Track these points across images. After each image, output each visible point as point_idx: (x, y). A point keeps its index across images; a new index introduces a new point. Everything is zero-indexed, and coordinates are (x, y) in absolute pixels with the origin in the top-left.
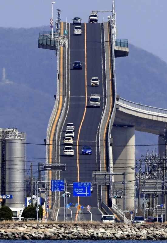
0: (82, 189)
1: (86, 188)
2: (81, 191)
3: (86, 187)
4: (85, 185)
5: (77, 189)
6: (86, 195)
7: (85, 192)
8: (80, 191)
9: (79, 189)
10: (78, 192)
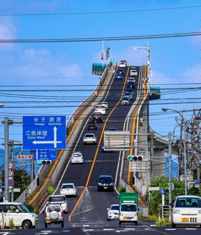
0: (45, 133)
1: (55, 129)
2: (42, 136)
3: (53, 127)
4: (52, 122)
5: (33, 133)
6: (55, 146)
8: (38, 138)
9: (36, 132)
10: (35, 138)
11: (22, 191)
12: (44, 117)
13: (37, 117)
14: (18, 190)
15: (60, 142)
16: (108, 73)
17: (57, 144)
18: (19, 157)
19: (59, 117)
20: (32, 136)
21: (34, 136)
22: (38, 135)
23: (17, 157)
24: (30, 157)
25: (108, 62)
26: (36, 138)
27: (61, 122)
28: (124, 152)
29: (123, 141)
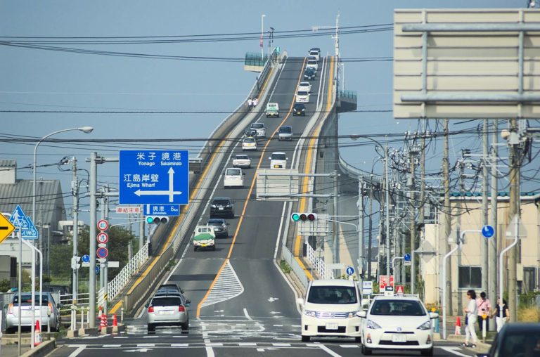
0: (155, 178)
1: (171, 172)
2: (149, 182)
3: (168, 168)
4: (166, 161)
5: (136, 177)
6: (171, 200)
7: (168, 189)
8: (144, 185)
9: (141, 177)
10: (138, 186)
11: (122, 266)
12: (153, 151)
13: (142, 152)
14: (115, 264)
15: (179, 193)
16: (271, 69)
17: (174, 195)
18: (120, 210)
19: (177, 152)
20: (134, 183)
21: (137, 183)
22: (144, 182)
23: (117, 210)
24: (137, 210)
25: (270, 52)
26: (141, 185)
27: (180, 161)
28: (291, 204)
29: (288, 190)
